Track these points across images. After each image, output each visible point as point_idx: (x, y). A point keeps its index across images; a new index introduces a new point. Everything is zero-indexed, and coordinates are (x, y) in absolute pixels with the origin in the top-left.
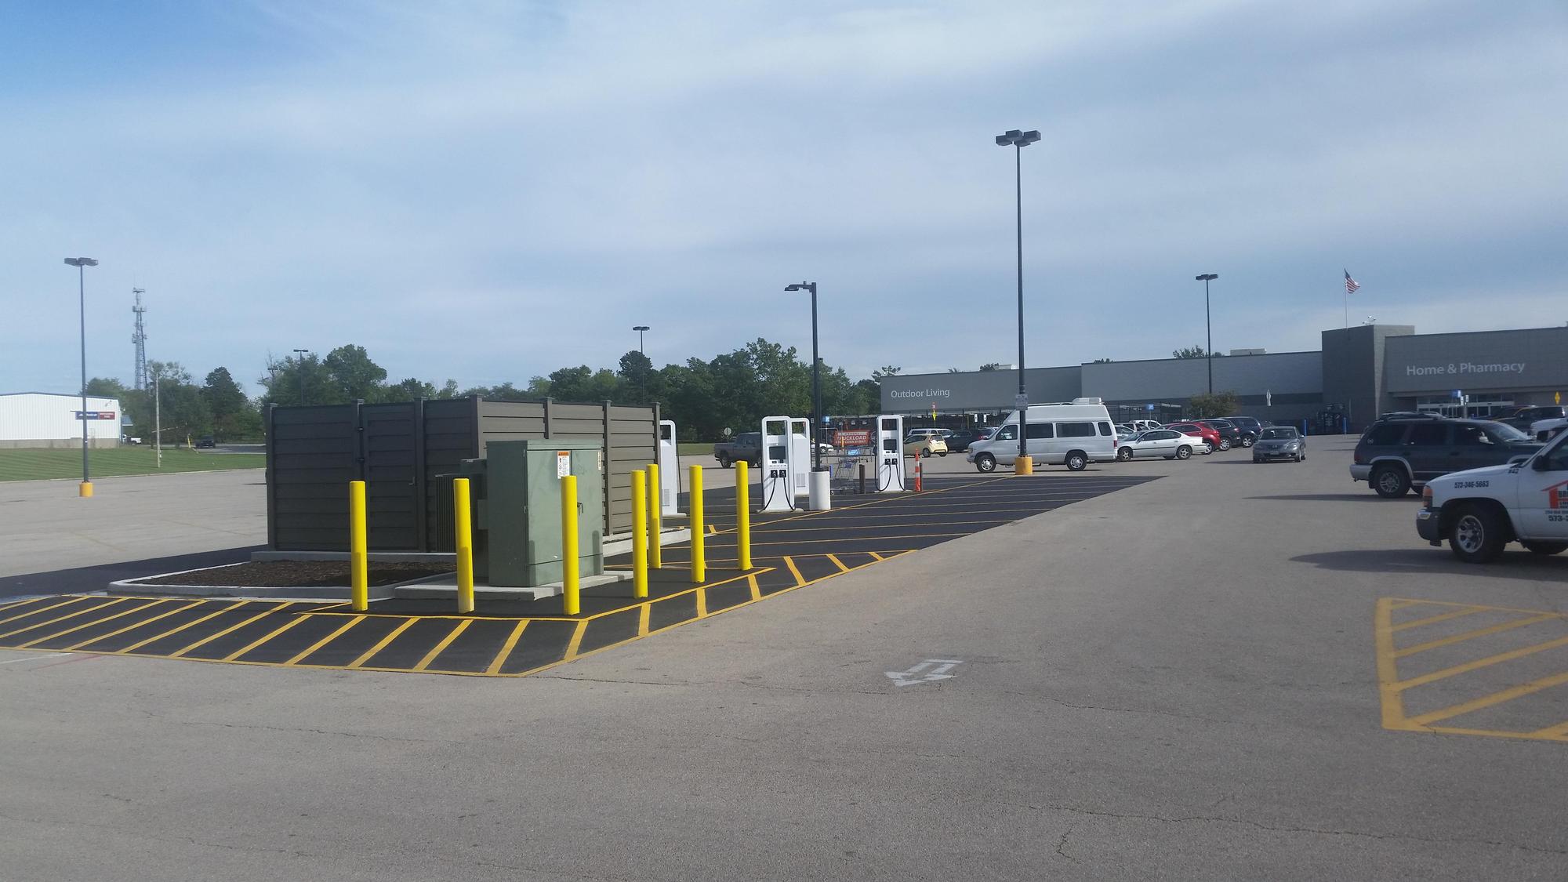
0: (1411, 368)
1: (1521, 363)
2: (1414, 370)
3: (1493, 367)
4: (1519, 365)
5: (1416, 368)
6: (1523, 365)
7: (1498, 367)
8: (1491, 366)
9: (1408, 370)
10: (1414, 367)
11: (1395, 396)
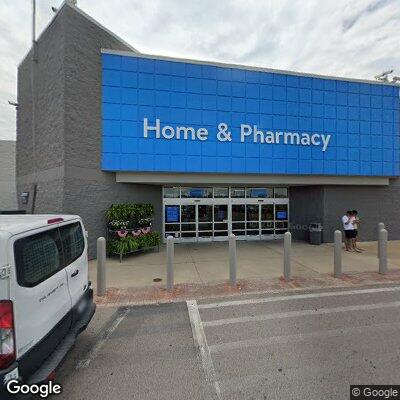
0: (152, 123)
1: (326, 134)
2: (157, 128)
3: (289, 137)
4: (323, 136)
5: (162, 125)
6: (329, 136)
7: (295, 137)
8: (286, 135)
9: (146, 128)
10: (158, 121)
11: (120, 179)
